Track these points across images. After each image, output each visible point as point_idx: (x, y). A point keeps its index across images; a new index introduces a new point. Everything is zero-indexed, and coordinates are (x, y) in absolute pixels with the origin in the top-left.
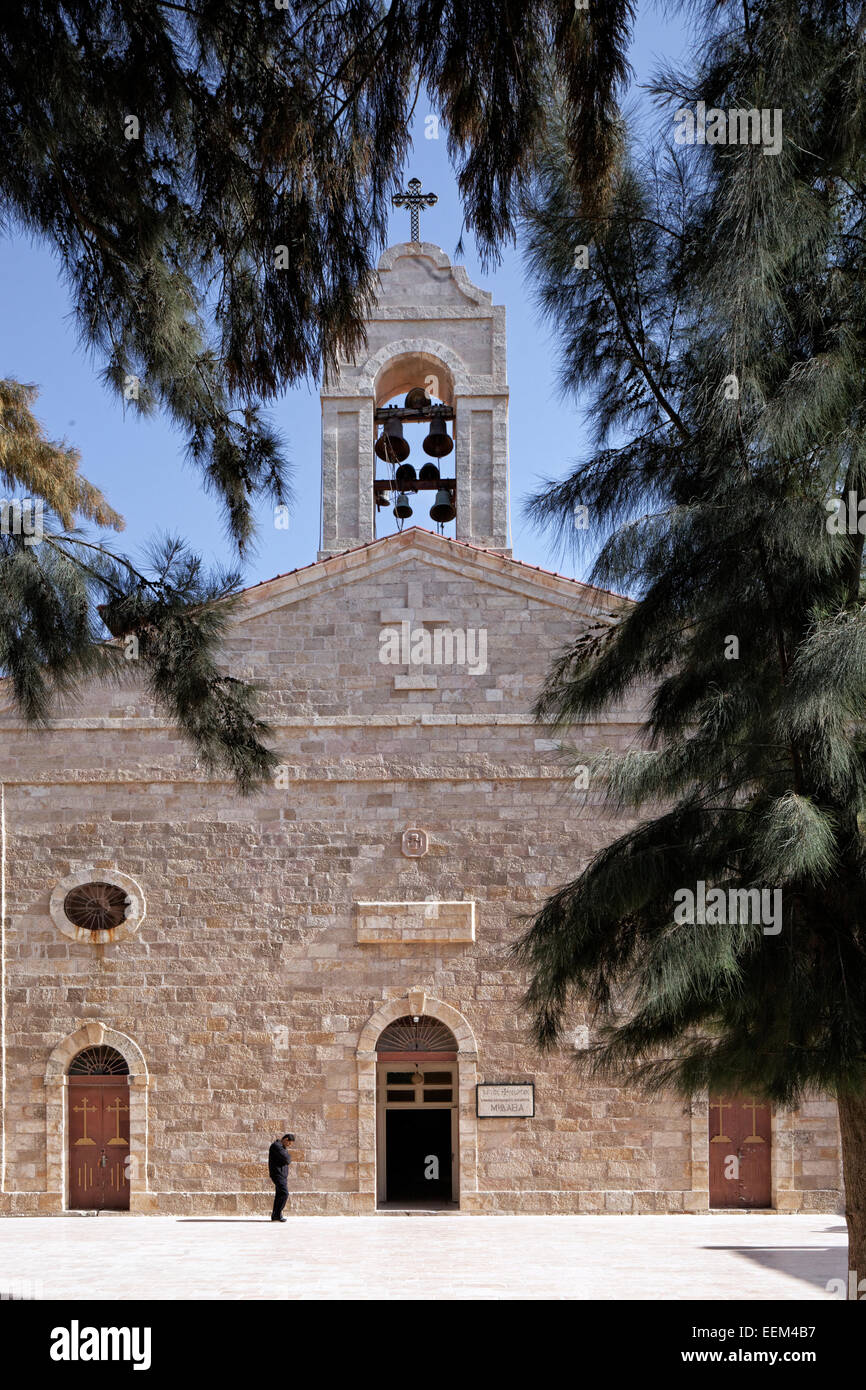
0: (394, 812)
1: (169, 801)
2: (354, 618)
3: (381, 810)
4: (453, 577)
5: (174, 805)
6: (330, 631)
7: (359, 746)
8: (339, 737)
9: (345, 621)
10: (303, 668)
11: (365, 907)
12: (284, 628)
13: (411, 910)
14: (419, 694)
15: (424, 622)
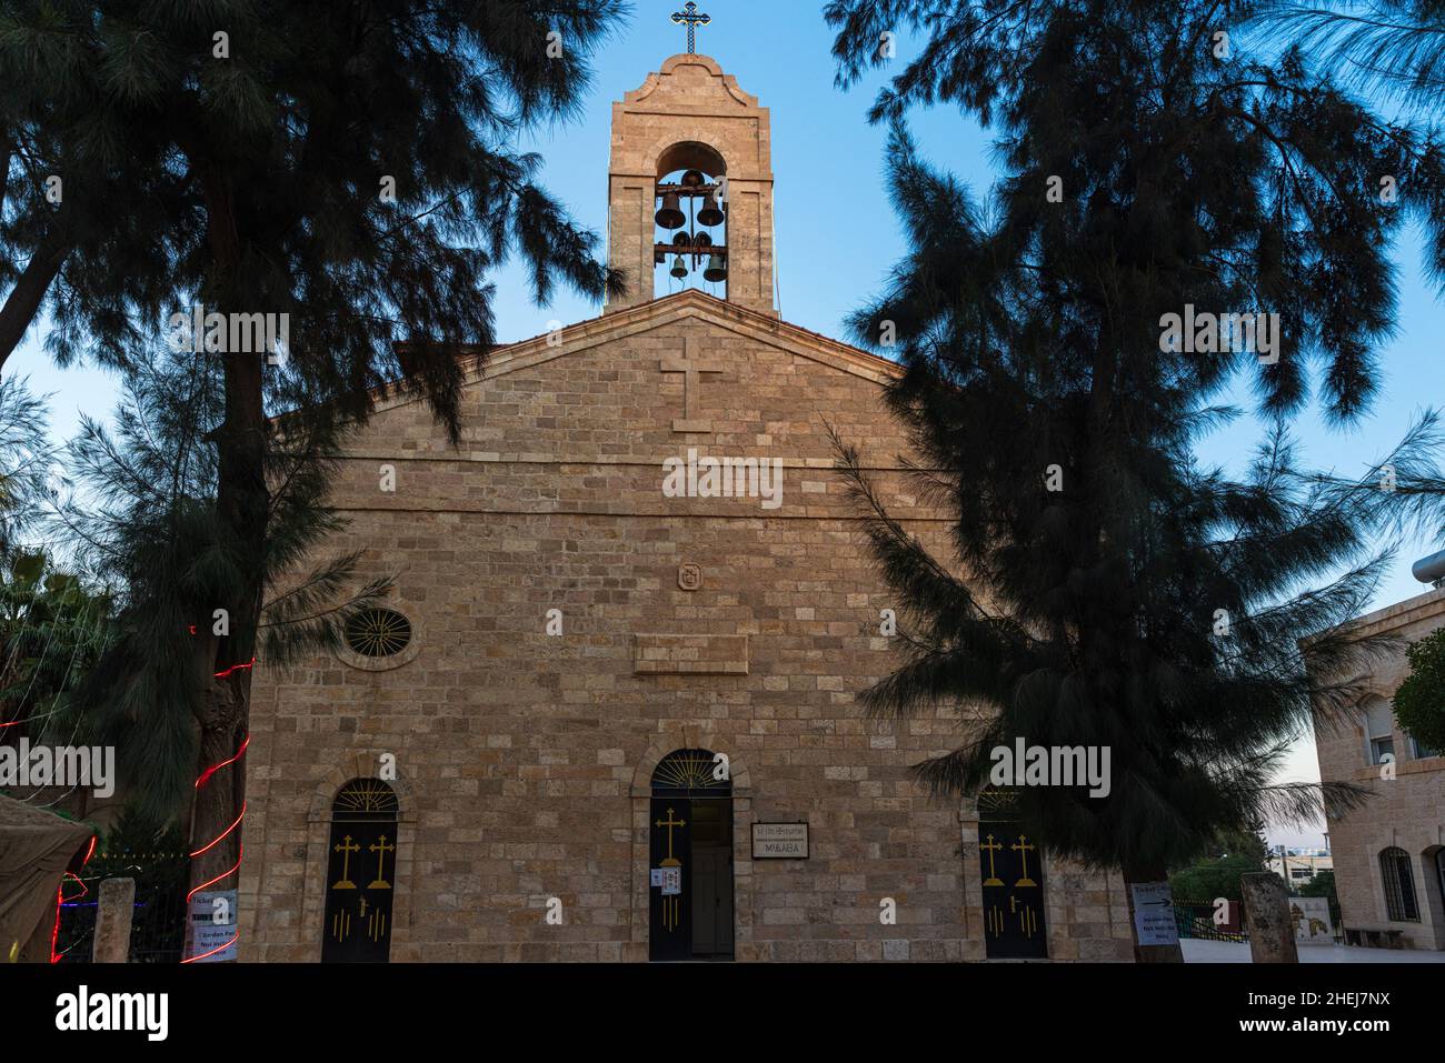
0: (671, 546)
1: (455, 529)
2: (635, 366)
3: (659, 544)
4: (726, 333)
5: (460, 534)
6: (615, 376)
7: (639, 482)
8: (621, 474)
9: (628, 369)
10: (589, 408)
11: (643, 638)
12: (572, 373)
13: (687, 643)
14: (695, 437)
15: (700, 372)
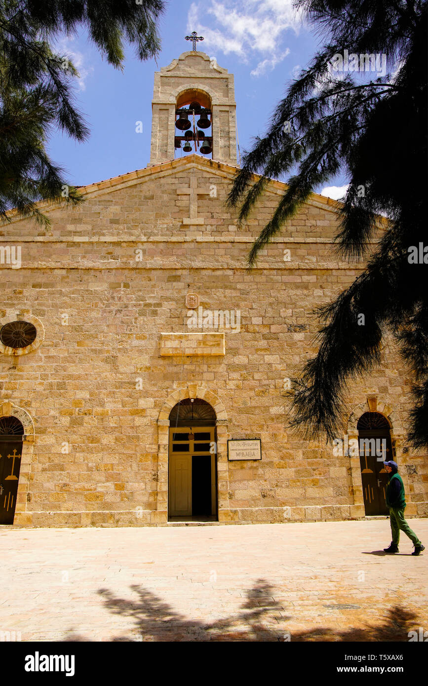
0: (181, 285)
1: (63, 278)
2: (163, 192)
3: (174, 284)
4: (212, 176)
5: (66, 280)
6: (152, 198)
7: (164, 251)
8: (154, 247)
9: (159, 193)
10: (138, 214)
11: (165, 335)
12: (129, 196)
13: (190, 338)
14: (195, 227)
15: (198, 195)
